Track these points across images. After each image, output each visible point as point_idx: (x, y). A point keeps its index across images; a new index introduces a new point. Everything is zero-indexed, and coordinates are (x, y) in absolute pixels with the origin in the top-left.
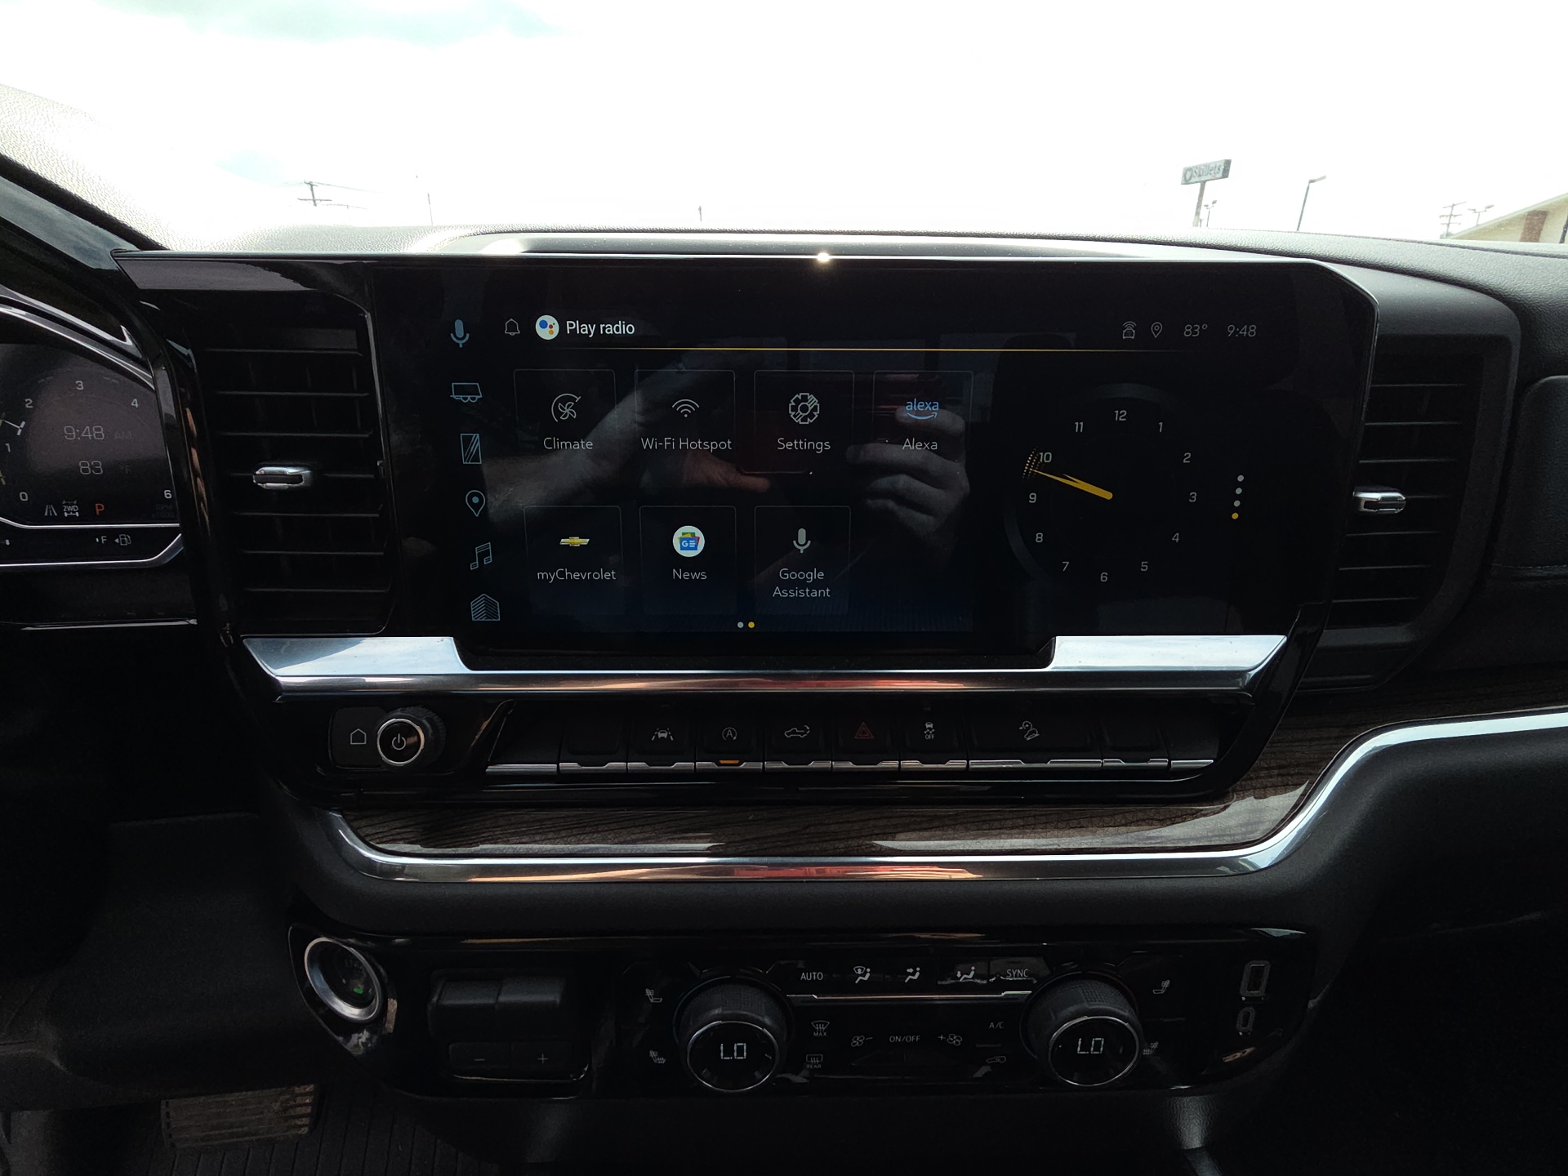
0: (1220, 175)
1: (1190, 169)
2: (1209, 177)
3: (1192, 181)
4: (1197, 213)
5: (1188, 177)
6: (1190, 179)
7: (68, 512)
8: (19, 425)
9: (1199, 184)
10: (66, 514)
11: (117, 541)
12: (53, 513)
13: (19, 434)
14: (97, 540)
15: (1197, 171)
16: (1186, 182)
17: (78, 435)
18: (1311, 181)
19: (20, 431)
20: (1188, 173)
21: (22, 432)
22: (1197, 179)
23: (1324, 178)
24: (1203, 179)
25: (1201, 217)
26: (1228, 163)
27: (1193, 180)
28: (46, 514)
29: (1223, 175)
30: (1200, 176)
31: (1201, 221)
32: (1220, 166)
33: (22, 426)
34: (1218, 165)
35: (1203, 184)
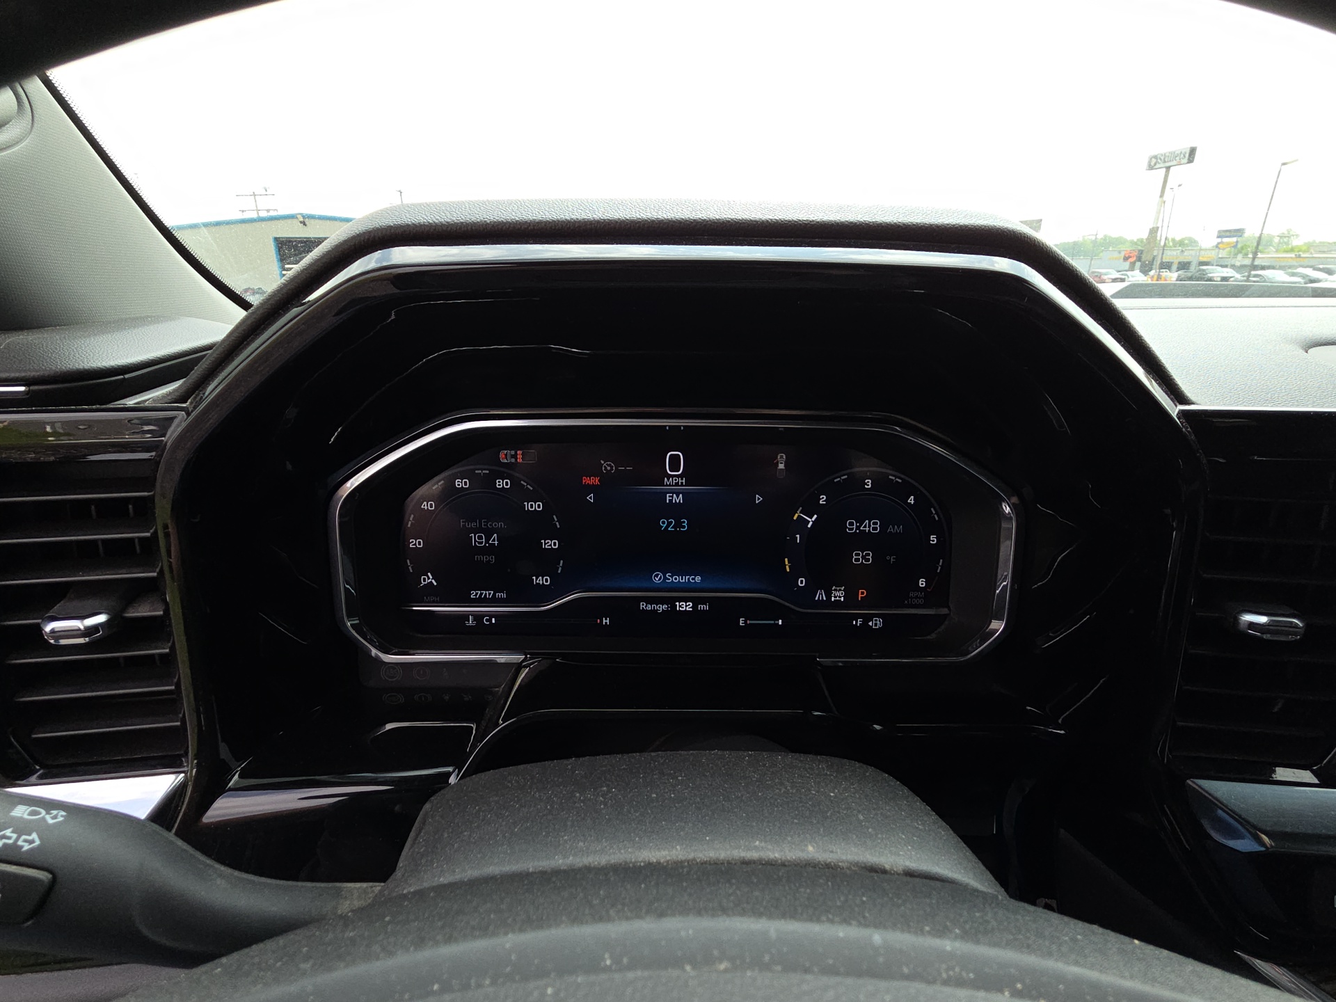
0: (1186, 160)
1: (1155, 157)
2: (1174, 163)
3: (1156, 167)
4: (1162, 196)
5: (1152, 164)
6: (1155, 164)
7: (835, 597)
8: (811, 518)
9: (1164, 170)
10: (833, 599)
11: (870, 624)
12: (822, 597)
13: (809, 526)
14: (854, 623)
15: (1162, 158)
16: (1151, 168)
17: (858, 528)
18: (1284, 164)
19: (811, 523)
20: (1153, 159)
21: (812, 525)
22: (1162, 165)
23: (1297, 160)
24: (1167, 164)
25: (1165, 198)
26: (1193, 151)
27: (1158, 166)
28: (817, 599)
29: (1189, 159)
30: (1165, 162)
31: (1164, 202)
32: (1186, 153)
33: (813, 519)
34: (1183, 152)
35: (1168, 168)
